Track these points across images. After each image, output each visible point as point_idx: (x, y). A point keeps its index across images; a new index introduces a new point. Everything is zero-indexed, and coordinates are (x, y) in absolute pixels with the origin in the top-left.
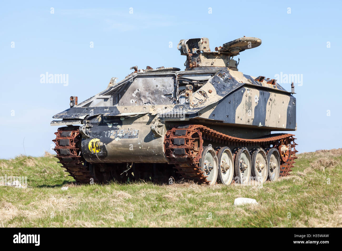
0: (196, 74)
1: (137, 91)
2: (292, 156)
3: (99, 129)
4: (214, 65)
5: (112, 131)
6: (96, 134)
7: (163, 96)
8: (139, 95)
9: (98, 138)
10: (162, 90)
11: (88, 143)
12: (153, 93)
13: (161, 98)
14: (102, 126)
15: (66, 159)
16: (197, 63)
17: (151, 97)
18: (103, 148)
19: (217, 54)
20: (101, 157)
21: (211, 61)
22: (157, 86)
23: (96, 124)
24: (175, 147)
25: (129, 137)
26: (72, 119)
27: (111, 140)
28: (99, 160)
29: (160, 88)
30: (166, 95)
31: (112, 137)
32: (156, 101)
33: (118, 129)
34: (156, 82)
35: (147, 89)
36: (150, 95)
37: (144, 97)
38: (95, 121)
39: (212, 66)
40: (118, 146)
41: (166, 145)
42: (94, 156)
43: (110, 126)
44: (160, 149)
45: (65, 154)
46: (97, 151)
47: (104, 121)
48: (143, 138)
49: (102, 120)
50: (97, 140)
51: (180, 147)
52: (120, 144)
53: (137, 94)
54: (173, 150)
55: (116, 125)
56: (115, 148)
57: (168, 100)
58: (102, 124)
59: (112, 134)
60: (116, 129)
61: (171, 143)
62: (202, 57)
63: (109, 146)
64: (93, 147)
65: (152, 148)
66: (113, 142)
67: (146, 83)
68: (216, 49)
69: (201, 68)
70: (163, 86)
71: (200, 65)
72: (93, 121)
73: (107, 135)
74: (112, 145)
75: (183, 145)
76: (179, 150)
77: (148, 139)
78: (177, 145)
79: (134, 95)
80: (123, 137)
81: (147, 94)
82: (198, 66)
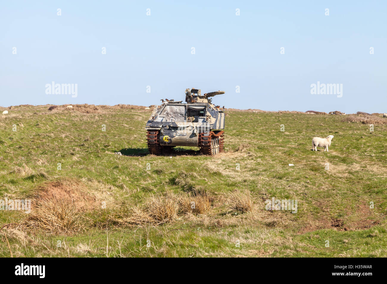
0: (195, 106)
1: (166, 112)
2: (222, 141)
3: (168, 132)
4: (204, 102)
5: (174, 133)
6: (166, 133)
7: (179, 115)
8: (168, 114)
9: (168, 135)
10: (179, 112)
11: (163, 137)
12: (174, 113)
13: (178, 115)
14: (169, 131)
15: (151, 144)
16: (195, 101)
17: (173, 115)
18: (170, 140)
19: (204, 97)
20: (168, 144)
21: (202, 99)
22: (177, 110)
23: (166, 129)
24: (204, 141)
25: (183, 136)
26: (156, 127)
27: (174, 137)
28: (167, 145)
29: (178, 111)
30: (180, 114)
31: (174, 135)
32: (176, 117)
33: (177, 132)
34: (176, 108)
35: (172, 111)
36: (173, 114)
37: (170, 115)
38: (166, 128)
39: (203, 103)
40: (177, 139)
41: (199, 139)
42: (165, 143)
43: (173, 131)
44: (196, 141)
45: (152, 142)
46: (167, 141)
47: (170, 128)
48: (189, 136)
49: (169, 128)
50: (168, 136)
51: (206, 141)
52: (178, 138)
53: (166, 113)
54: (203, 142)
55: (176, 130)
56: (176, 140)
57: (182, 116)
58: (169, 129)
59: (174, 134)
60: (176, 132)
61: (202, 139)
62: (198, 98)
63: (173, 139)
64: (165, 139)
65: (193, 140)
66: (175, 137)
67: (171, 108)
68: (205, 95)
69: (198, 103)
70: (180, 110)
71: (197, 101)
72: (165, 128)
73: (172, 134)
74: (175, 138)
75: (207, 140)
76: (205, 142)
77: (191, 137)
78: (205, 140)
79: (165, 113)
80: (179, 135)
81: (171, 113)
82: (196, 102)
